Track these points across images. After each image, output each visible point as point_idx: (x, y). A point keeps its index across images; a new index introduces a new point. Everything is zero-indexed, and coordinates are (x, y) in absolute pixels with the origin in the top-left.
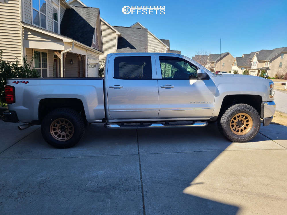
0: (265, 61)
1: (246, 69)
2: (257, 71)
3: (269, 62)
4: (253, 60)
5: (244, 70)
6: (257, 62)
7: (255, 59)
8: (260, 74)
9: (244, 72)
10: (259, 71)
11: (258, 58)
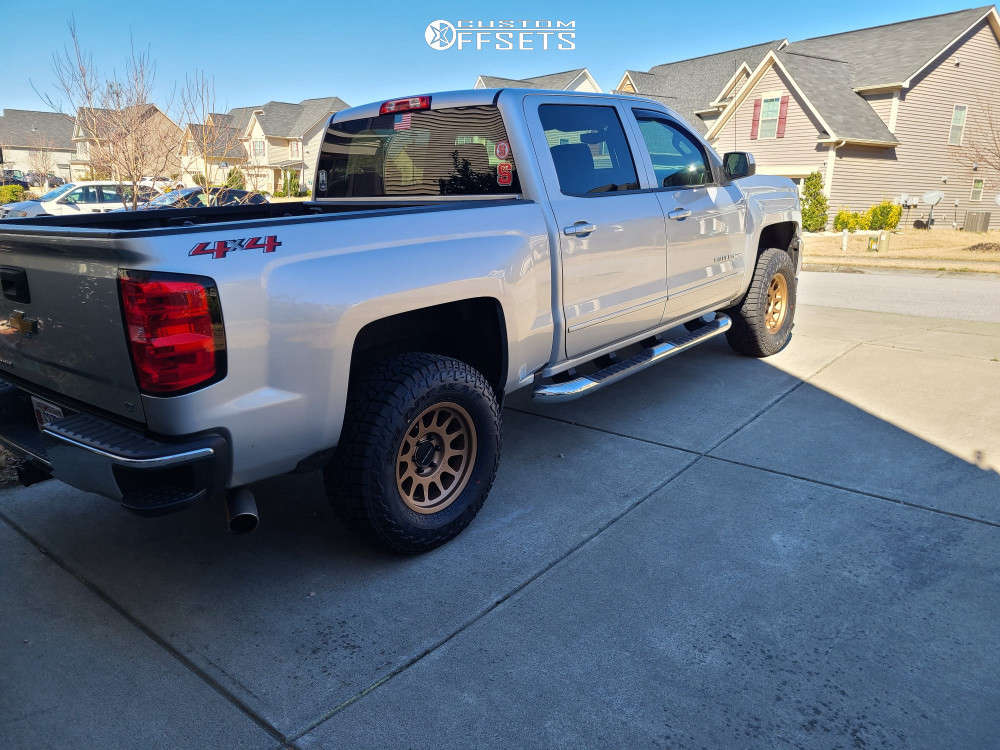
0: (289, 141)
1: (232, 167)
2: (271, 173)
3: (300, 144)
4: (250, 135)
5: (227, 171)
6: (266, 142)
7: (257, 132)
8: (281, 182)
9: (230, 175)
10: (277, 173)
11: (265, 130)
